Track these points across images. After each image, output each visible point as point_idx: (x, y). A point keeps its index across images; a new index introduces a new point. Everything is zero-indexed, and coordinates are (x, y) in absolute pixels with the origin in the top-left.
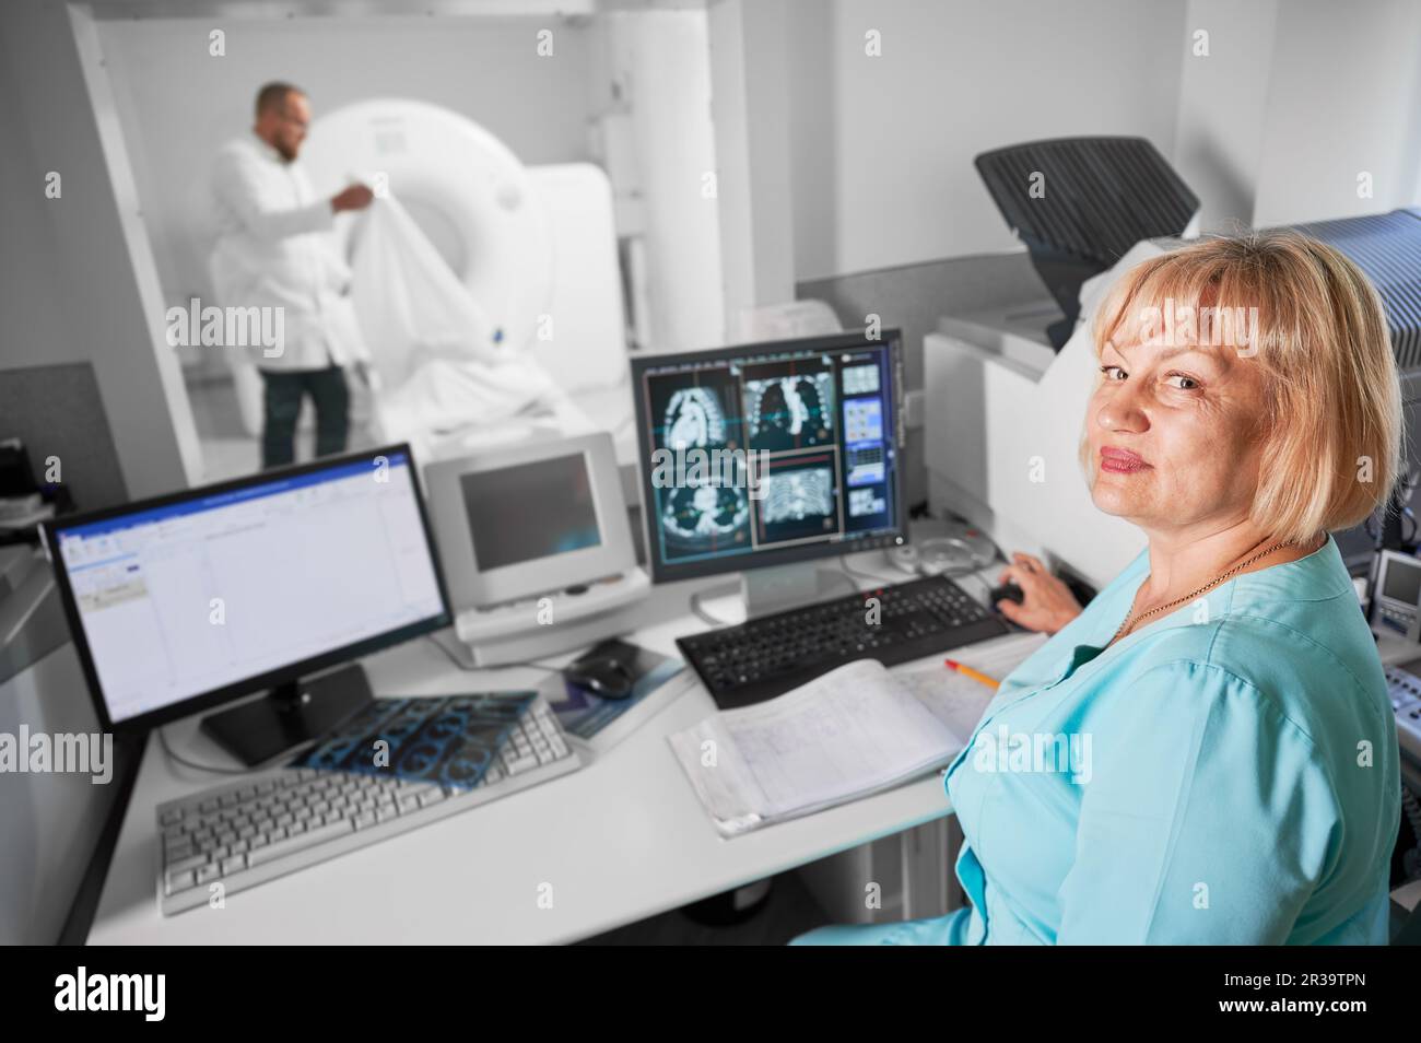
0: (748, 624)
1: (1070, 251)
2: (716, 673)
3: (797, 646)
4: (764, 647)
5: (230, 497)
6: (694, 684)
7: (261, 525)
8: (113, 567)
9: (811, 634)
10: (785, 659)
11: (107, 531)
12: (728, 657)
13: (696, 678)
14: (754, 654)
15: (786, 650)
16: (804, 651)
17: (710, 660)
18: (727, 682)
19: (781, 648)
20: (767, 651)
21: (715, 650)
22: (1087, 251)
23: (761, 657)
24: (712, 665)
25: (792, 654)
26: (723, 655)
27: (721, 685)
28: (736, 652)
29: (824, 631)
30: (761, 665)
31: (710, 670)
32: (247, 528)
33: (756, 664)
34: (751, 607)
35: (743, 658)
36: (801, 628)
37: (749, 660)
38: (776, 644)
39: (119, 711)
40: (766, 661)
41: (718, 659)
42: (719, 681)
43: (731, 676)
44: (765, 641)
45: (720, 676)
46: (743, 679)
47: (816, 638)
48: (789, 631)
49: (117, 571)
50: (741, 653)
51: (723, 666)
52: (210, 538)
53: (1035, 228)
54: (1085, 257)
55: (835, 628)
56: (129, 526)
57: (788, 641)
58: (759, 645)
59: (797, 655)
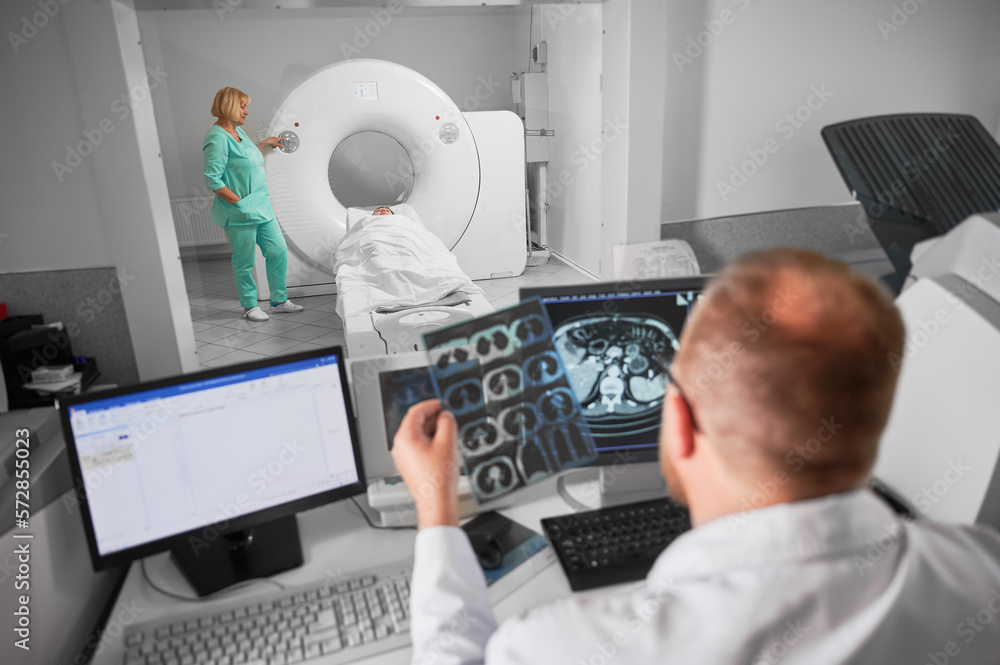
0: (603, 512)
1: (902, 212)
2: (572, 555)
3: (642, 538)
4: (614, 535)
5: (199, 385)
6: (552, 563)
7: (222, 407)
8: (109, 435)
9: (655, 527)
10: (631, 548)
11: (106, 408)
12: (584, 540)
13: (555, 558)
14: (605, 541)
15: (633, 540)
16: (648, 543)
17: (568, 543)
18: (580, 564)
19: (628, 538)
20: (617, 540)
21: (573, 533)
22: (917, 213)
23: (611, 544)
24: (570, 548)
25: (637, 544)
26: (579, 539)
27: (575, 567)
28: (590, 537)
29: (666, 525)
30: (611, 552)
31: (568, 552)
32: (211, 410)
33: (606, 551)
34: (605, 496)
35: (596, 544)
36: (646, 520)
37: (600, 546)
38: (625, 533)
39: (105, 547)
40: (615, 549)
41: (575, 542)
42: (574, 563)
43: (585, 559)
44: (615, 529)
45: (575, 558)
46: (594, 563)
47: (658, 532)
48: (637, 522)
49: (111, 438)
50: (595, 539)
51: (578, 550)
52: (181, 416)
53: (872, 191)
54: (915, 217)
55: (676, 524)
56: (122, 405)
57: (635, 531)
58: (610, 533)
59: (642, 546)
